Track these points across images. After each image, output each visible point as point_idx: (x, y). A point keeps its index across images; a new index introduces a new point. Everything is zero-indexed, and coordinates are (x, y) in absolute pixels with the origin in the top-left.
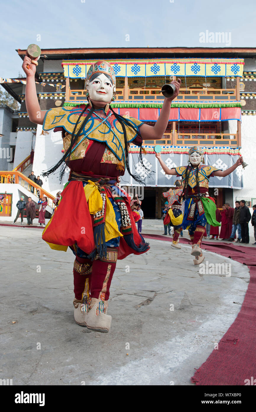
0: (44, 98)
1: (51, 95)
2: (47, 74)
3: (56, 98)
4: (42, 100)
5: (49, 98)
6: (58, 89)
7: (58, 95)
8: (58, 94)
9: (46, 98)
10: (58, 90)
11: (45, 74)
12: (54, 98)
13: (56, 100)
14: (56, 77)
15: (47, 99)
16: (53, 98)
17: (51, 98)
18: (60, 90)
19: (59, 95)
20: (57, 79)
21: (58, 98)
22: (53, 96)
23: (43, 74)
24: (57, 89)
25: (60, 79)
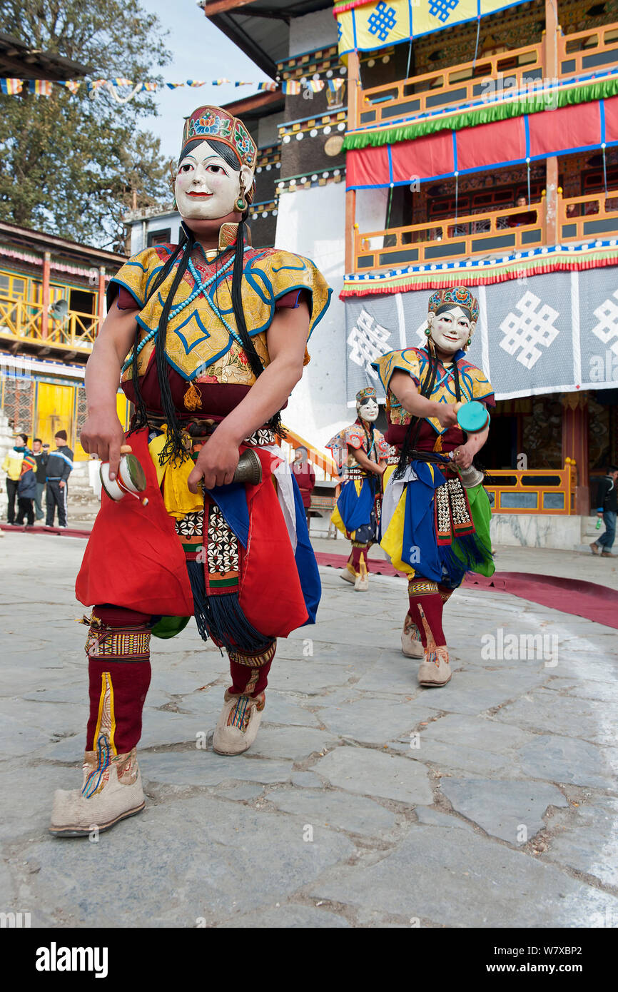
0: (293, 137)
1: (311, 123)
2: (298, 59)
3: (327, 130)
4: (288, 148)
5: (307, 134)
6: (332, 101)
7: (333, 120)
8: (333, 116)
9: (300, 136)
10: (334, 104)
11: (292, 63)
12: (320, 131)
13: (327, 138)
14: (327, 64)
15: (299, 141)
16: (318, 134)
17: (314, 133)
18: (339, 103)
19: (336, 121)
20: (328, 69)
21: (334, 128)
22: (318, 127)
23: (286, 63)
24: (330, 101)
25: (337, 67)
